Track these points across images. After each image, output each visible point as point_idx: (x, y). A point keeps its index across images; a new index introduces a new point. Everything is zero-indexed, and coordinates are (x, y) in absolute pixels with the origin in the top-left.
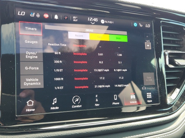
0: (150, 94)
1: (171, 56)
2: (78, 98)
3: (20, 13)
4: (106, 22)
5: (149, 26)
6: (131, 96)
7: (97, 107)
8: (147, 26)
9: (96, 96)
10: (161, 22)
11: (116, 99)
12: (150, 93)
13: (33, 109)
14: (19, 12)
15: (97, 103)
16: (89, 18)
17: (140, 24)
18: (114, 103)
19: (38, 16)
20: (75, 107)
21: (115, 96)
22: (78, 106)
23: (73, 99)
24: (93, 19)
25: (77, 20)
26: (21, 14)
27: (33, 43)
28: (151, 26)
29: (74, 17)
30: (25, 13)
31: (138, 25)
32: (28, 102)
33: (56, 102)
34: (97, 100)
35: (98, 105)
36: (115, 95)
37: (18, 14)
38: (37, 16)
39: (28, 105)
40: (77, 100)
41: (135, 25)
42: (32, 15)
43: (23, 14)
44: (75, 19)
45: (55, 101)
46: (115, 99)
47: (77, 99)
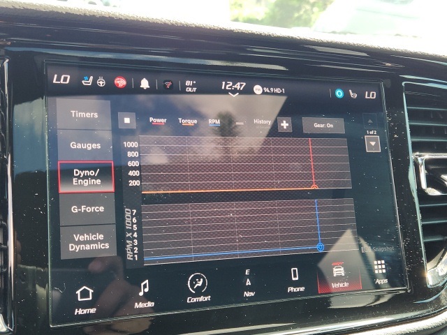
0: (381, 264)
1: (432, 167)
2: (202, 280)
3: (59, 79)
4: (266, 90)
5: (373, 96)
6: (335, 270)
7: (250, 299)
8: (369, 96)
9: (247, 272)
10: (403, 84)
11: (297, 279)
12: (383, 262)
13: (92, 308)
14: (56, 76)
15: (249, 289)
16: (224, 83)
17: (350, 91)
18: (291, 289)
19: (101, 83)
20: (195, 300)
21: (294, 271)
22: (201, 299)
23: (189, 282)
24: (234, 85)
25: (195, 89)
26: (60, 81)
27: (90, 148)
28: (379, 95)
29: (188, 83)
30: (69, 77)
31: (347, 94)
32: (78, 292)
33: (147, 290)
34: (248, 283)
35: (252, 294)
36: (292, 269)
37: (54, 81)
38: (98, 82)
39: (79, 300)
40: (200, 283)
41: (339, 93)
42: (87, 82)
43: (65, 79)
44: (189, 86)
45: (145, 286)
46: (294, 279)
47: (199, 280)
